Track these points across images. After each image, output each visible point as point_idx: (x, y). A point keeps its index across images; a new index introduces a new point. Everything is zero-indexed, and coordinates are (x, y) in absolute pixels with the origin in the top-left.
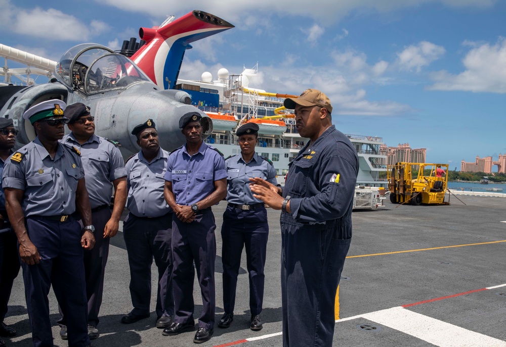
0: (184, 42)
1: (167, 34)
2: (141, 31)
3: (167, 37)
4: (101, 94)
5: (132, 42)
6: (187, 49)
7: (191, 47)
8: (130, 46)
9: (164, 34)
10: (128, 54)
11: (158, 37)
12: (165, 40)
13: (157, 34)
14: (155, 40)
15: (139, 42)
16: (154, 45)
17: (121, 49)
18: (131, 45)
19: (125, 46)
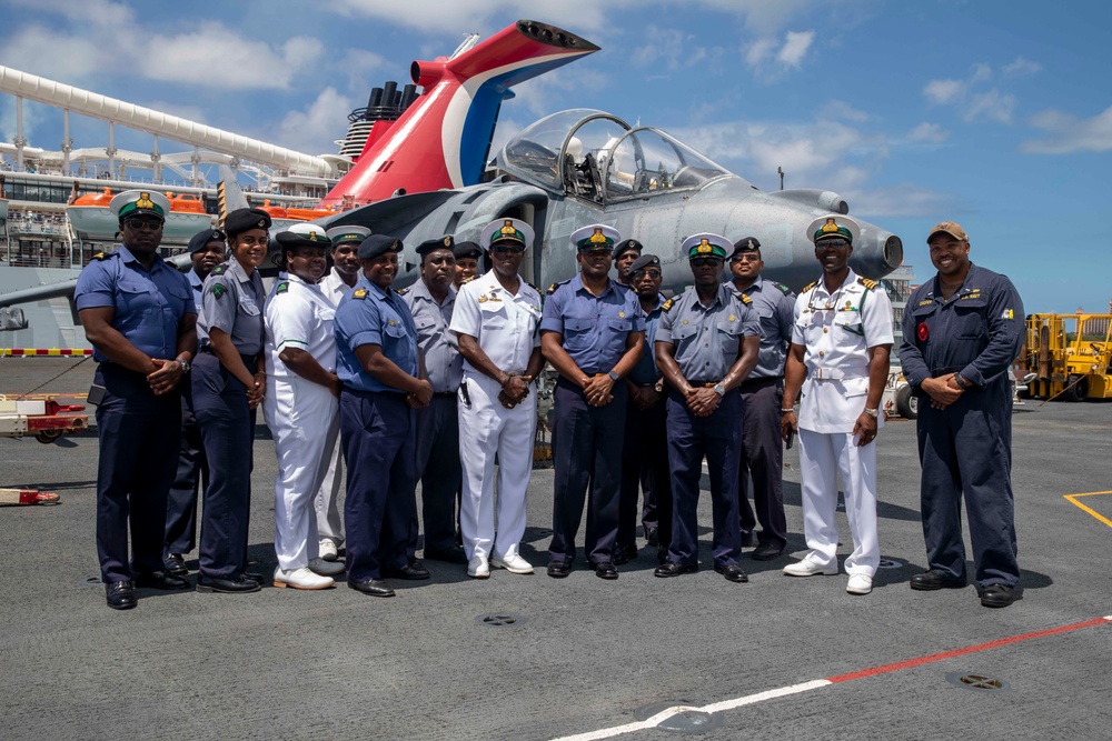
0: (499, 86)
1: (466, 71)
2: (415, 68)
3: (467, 78)
4: (642, 201)
5: (388, 91)
6: (506, 98)
7: (513, 95)
8: (384, 98)
9: (460, 71)
10: (383, 114)
11: (447, 78)
12: (462, 82)
13: (447, 72)
14: (442, 85)
15: (403, 91)
16: (441, 94)
17: (367, 105)
18: (387, 96)
19: (375, 98)
